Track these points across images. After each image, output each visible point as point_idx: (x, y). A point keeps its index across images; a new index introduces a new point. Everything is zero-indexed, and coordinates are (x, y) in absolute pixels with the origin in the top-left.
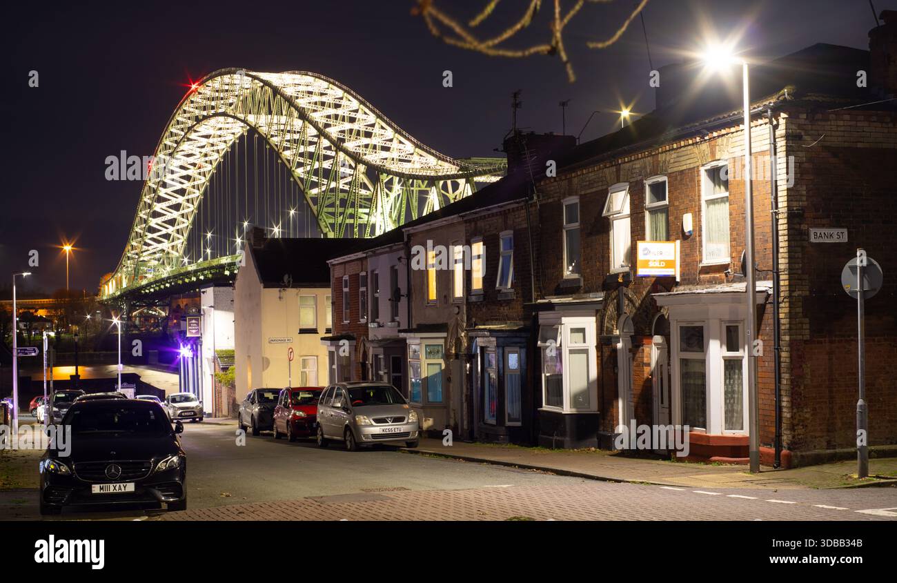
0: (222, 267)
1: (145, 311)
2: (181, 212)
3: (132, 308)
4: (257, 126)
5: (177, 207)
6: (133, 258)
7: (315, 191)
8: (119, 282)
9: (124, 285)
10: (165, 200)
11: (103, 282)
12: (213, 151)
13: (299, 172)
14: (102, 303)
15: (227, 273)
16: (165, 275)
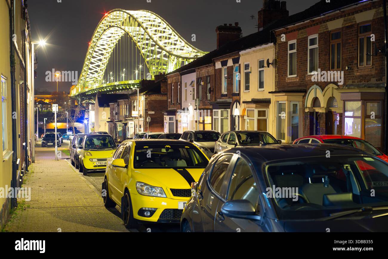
0: (115, 86)
1: (88, 101)
2: (102, 62)
3: (83, 100)
4: (129, 32)
5: (100, 60)
6: (83, 80)
7: (148, 59)
8: (78, 90)
9: (80, 91)
10: (95, 58)
11: (72, 88)
12: (114, 39)
13: (143, 51)
14: (71, 98)
15: (117, 88)
16: (95, 88)
